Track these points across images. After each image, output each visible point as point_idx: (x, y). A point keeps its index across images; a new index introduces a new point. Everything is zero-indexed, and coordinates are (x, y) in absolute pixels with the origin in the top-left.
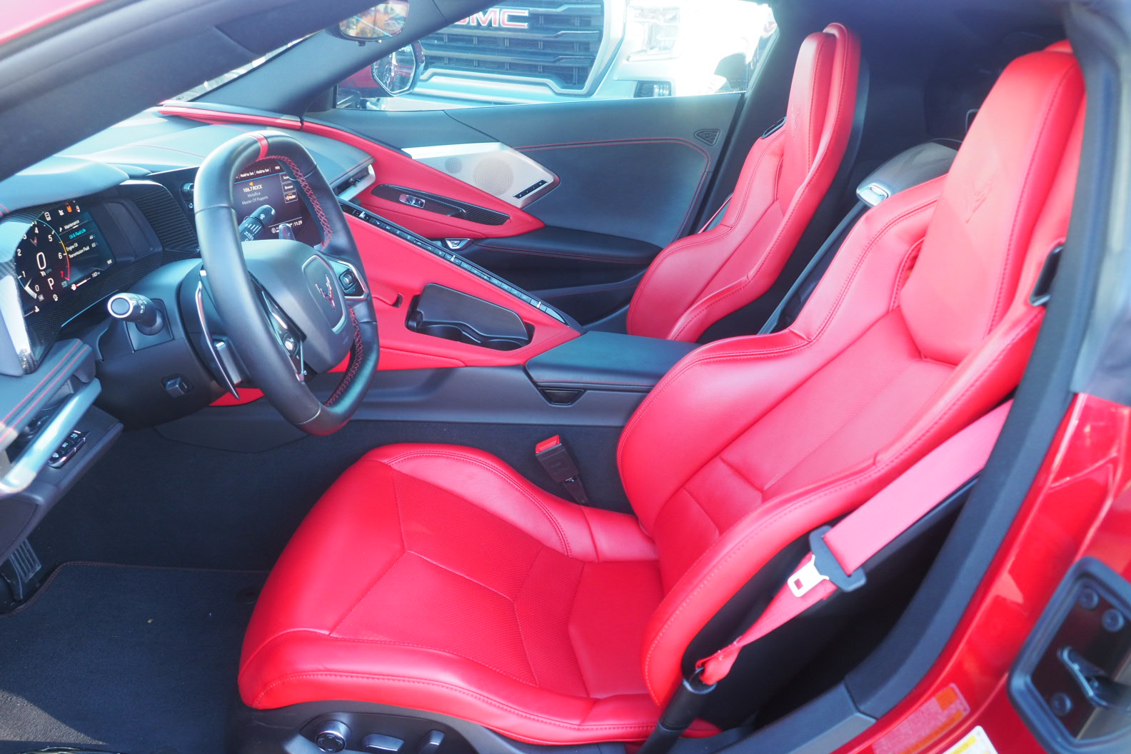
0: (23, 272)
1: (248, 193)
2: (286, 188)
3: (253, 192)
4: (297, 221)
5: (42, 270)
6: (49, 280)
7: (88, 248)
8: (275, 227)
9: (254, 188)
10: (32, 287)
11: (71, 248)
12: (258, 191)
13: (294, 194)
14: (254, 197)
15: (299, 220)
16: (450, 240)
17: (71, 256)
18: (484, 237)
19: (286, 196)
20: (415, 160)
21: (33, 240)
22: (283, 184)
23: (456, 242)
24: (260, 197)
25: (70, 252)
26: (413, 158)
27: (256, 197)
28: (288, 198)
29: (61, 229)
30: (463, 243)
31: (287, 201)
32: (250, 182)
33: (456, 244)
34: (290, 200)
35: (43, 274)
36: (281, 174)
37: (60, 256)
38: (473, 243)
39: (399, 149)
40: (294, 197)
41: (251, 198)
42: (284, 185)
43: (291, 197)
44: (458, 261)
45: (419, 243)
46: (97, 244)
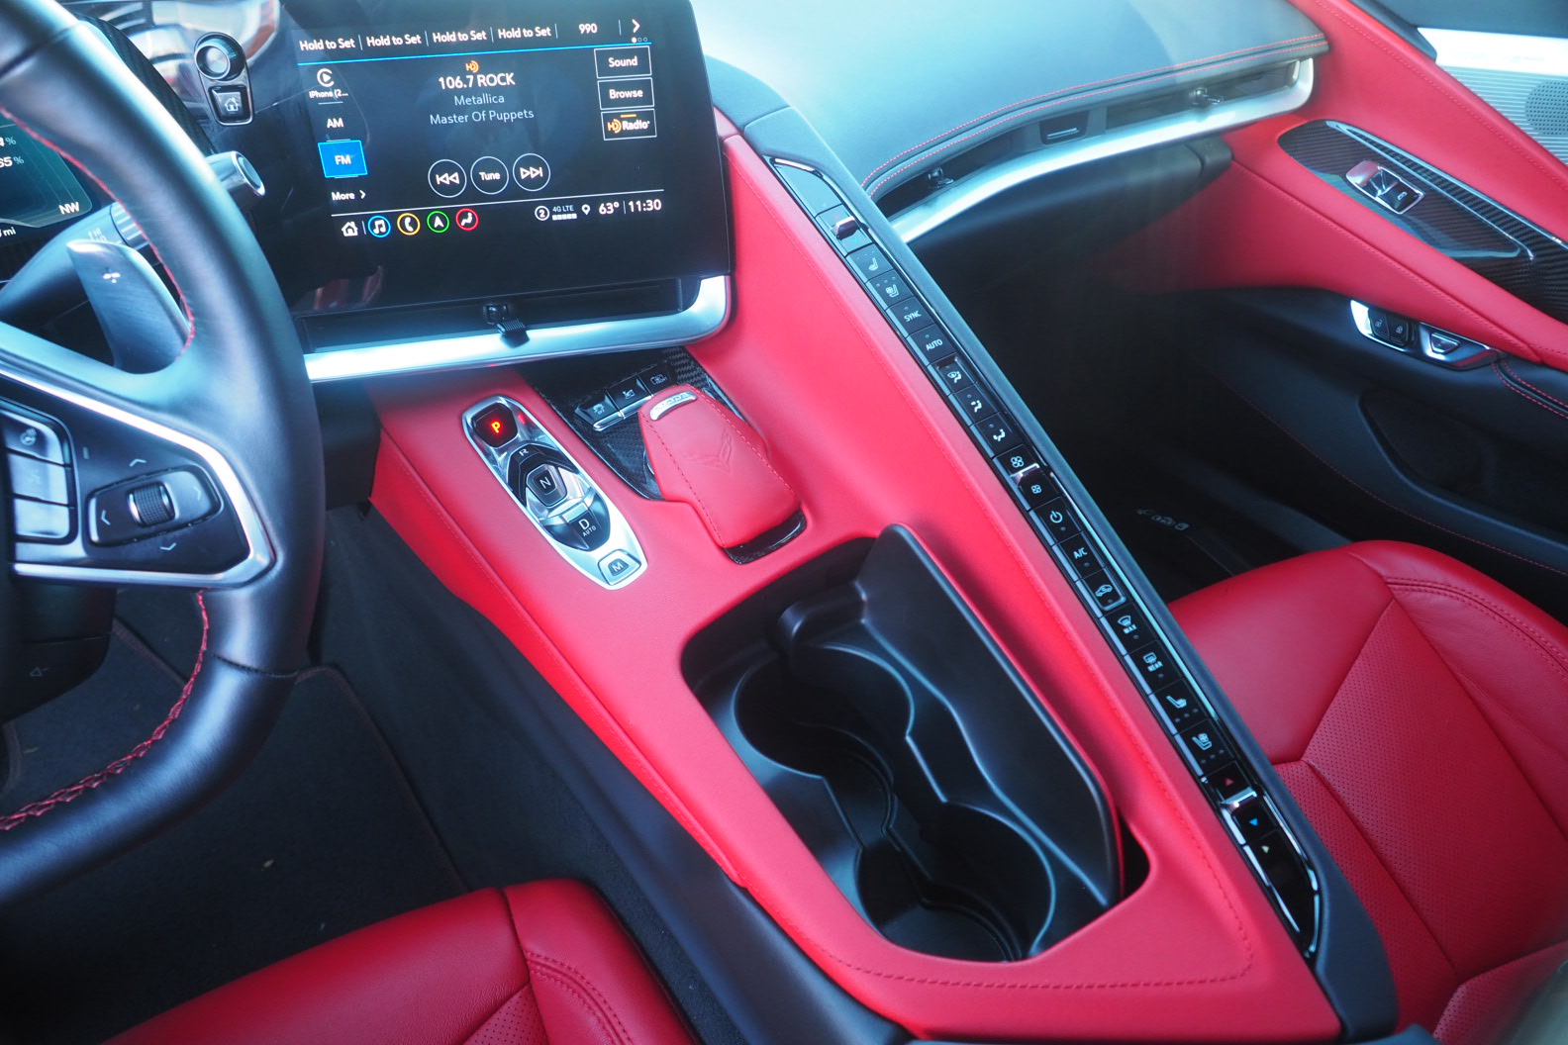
1: (457, 92)
2: (613, 94)
3: (477, 91)
4: (643, 198)
8: (550, 205)
9: (483, 80)
12: (496, 91)
13: (642, 116)
14: (480, 108)
15: (653, 197)
16: (1431, 331)
18: (1534, 357)
19: (609, 118)
20: (1440, 70)
22: (601, 80)
23: (1444, 340)
24: (500, 108)
26: (1439, 62)
27: (486, 107)
28: (615, 126)
30: (1465, 353)
31: (611, 134)
32: (468, 60)
33: (1443, 347)
34: (623, 133)
36: (597, 48)
38: (1498, 361)
39: (1412, 28)
40: (644, 125)
41: (462, 110)
42: (606, 87)
43: (630, 126)
44: (1036, 489)
45: (956, 376)
46: (19, 161)
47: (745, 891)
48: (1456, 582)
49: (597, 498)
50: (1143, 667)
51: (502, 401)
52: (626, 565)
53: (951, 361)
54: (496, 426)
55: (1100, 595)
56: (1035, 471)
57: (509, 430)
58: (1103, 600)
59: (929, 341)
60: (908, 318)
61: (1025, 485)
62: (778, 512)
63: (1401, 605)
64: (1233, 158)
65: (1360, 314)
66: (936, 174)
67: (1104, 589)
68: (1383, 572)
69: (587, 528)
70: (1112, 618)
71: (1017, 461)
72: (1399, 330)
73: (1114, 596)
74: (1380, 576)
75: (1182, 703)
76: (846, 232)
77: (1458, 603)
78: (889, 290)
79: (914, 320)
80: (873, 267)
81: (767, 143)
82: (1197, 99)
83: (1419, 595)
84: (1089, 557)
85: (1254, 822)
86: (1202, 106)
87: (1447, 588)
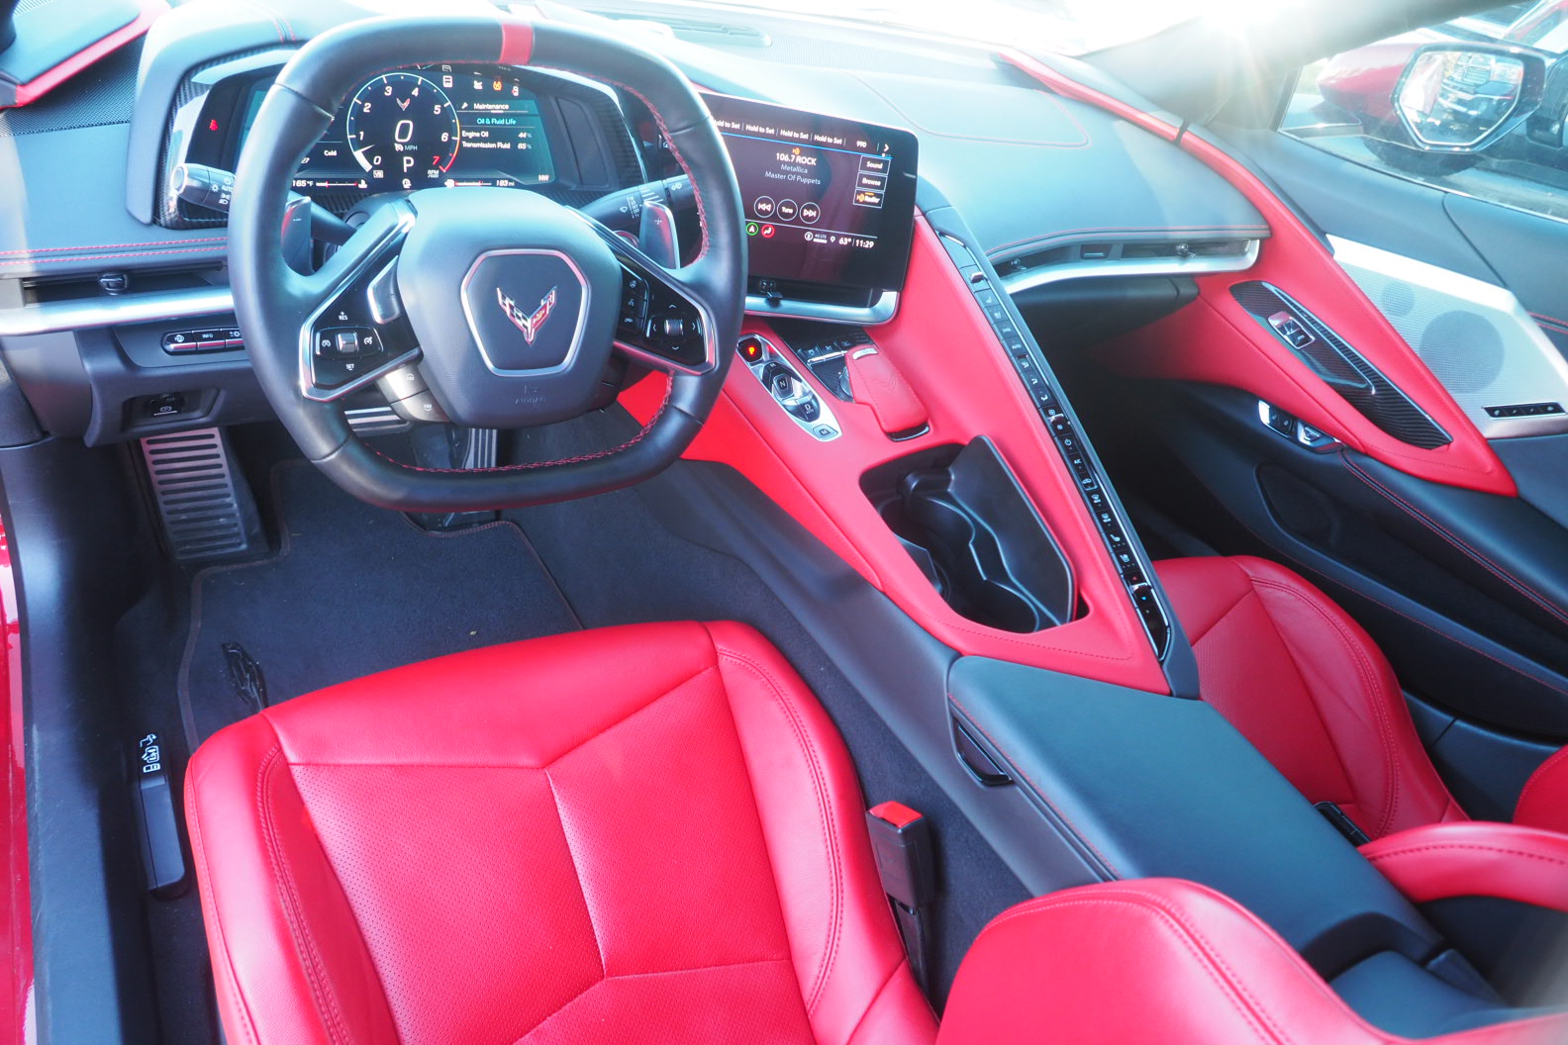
0: (362, 133)
1: (784, 163)
2: (865, 181)
3: (795, 164)
4: (865, 240)
5: (398, 143)
6: (405, 158)
7: (507, 146)
8: (814, 233)
9: (800, 159)
10: (369, 156)
11: (471, 135)
12: (805, 166)
13: (877, 195)
14: (793, 173)
15: (870, 240)
17: (465, 144)
19: (859, 193)
20: (1335, 262)
21: (403, 102)
22: (861, 172)
24: (803, 176)
25: (467, 139)
26: (1336, 258)
27: (797, 173)
28: (861, 198)
29: (465, 105)
31: (858, 201)
32: (795, 147)
34: (864, 202)
35: (398, 147)
36: (863, 155)
37: (445, 137)
40: (876, 200)
41: (786, 173)
42: (862, 176)
43: (868, 199)
44: (1060, 427)
45: (1026, 365)
46: (530, 147)
47: (884, 593)
48: (1294, 585)
49: (814, 397)
50: (1101, 519)
51: (757, 337)
52: (829, 433)
53: (1024, 356)
54: (752, 350)
55: (1084, 482)
56: (1061, 417)
57: (758, 353)
58: (1086, 485)
59: (1015, 344)
60: (1005, 330)
61: (1055, 423)
62: (917, 420)
63: (1257, 595)
64: (1198, 294)
65: (1264, 411)
66: (1016, 262)
67: (1087, 481)
68: (1250, 573)
69: (809, 410)
70: (1089, 494)
71: (1052, 412)
72: (1286, 423)
73: (1092, 485)
74: (1248, 576)
75: (1117, 539)
76: (977, 280)
77: (1293, 597)
78: (996, 314)
79: (1007, 332)
80: (989, 301)
81: (940, 224)
82: (1181, 251)
83: (1269, 590)
84: (1082, 464)
85: (1144, 598)
86: (1184, 256)
87: (1288, 587)
